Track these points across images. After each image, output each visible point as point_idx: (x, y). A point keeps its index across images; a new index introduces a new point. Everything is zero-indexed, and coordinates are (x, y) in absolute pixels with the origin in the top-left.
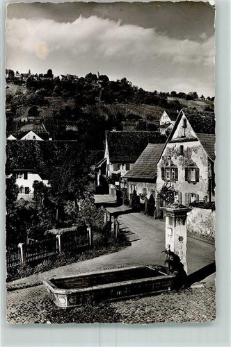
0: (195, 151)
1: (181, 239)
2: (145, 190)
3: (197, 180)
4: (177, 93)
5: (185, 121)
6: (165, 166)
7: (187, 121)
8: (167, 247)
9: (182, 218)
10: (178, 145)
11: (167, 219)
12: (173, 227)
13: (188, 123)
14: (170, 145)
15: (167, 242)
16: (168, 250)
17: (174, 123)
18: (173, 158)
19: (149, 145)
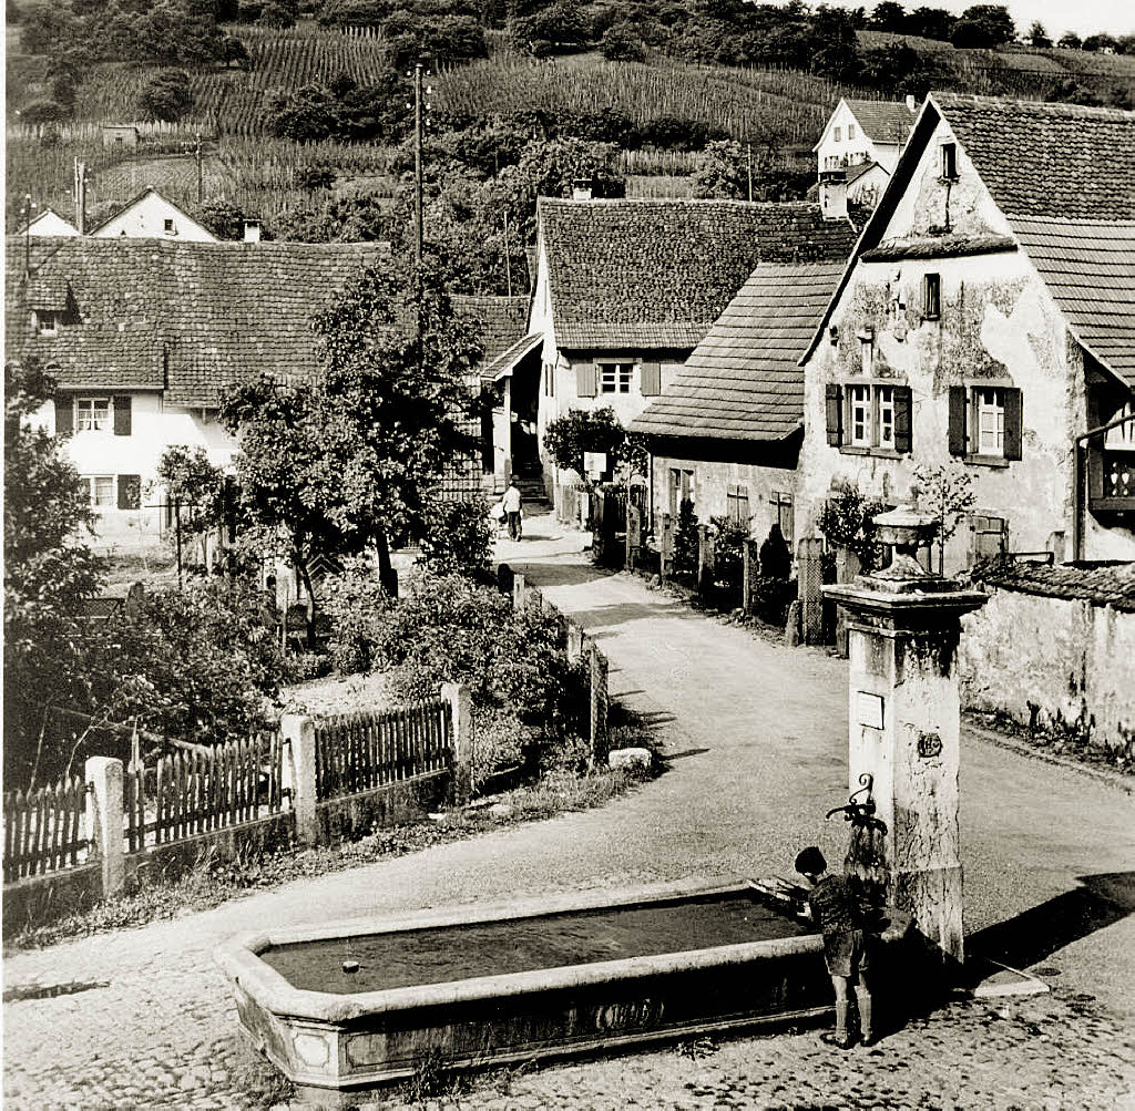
0: (1004, 302)
1: (928, 746)
2: (738, 496)
3: (1013, 454)
4: (908, 11)
5: (949, 150)
6: (843, 378)
7: (960, 151)
8: (855, 786)
9: (934, 641)
10: (914, 272)
11: (859, 645)
12: (886, 686)
13: (964, 163)
14: (870, 275)
15: (860, 763)
16: (862, 799)
17: (891, 159)
18: (885, 339)
19: (763, 269)
